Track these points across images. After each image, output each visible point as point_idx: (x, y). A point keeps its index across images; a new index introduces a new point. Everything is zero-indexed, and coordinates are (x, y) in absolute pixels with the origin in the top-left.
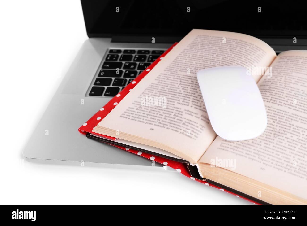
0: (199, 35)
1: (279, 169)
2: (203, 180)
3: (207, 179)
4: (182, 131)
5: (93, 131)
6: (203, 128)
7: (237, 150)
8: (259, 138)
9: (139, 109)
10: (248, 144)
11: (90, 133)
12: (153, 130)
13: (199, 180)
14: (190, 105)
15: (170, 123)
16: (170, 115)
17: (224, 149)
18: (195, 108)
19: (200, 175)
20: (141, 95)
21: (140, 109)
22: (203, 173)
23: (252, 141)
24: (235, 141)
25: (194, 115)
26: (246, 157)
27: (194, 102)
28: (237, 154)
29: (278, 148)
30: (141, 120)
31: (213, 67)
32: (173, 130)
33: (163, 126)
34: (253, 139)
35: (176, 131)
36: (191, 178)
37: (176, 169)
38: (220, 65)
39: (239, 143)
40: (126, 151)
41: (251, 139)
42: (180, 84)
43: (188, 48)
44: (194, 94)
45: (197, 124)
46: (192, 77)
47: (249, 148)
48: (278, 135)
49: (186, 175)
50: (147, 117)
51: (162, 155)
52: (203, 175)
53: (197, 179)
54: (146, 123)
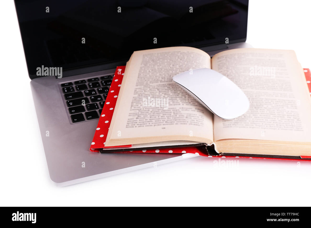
0: (144, 55)
1: (274, 129)
2: (220, 155)
3: (223, 152)
4: (189, 123)
5: (105, 146)
6: (203, 117)
7: (238, 125)
8: (247, 113)
9: (138, 117)
10: (242, 119)
11: (103, 149)
12: (165, 128)
13: (216, 156)
14: (181, 104)
15: (176, 120)
16: (170, 114)
17: (228, 127)
18: (186, 105)
19: (216, 152)
20: (131, 108)
21: (140, 117)
22: (218, 149)
23: (243, 116)
24: (232, 119)
25: (190, 110)
26: (247, 127)
27: (182, 101)
28: (240, 127)
29: (264, 116)
30: (148, 124)
31: (177, 74)
32: (182, 124)
33: (172, 123)
34: (243, 115)
35: (185, 124)
36: (209, 156)
37: (195, 153)
38: (181, 71)
39: (236, 120)
40: (144, 153)
41: (242, 115)
42: (159, 92)
43: (143, 65)
44: (178, 95)
45: (196, 115)
46: (166, 85)
47: (245, 121)
48: (259, 108)
49: (204, 156)
50: (152, 121)
51: (181, 145)
52: (219, 151)
53: (214, 156)
54: (154, 125)
